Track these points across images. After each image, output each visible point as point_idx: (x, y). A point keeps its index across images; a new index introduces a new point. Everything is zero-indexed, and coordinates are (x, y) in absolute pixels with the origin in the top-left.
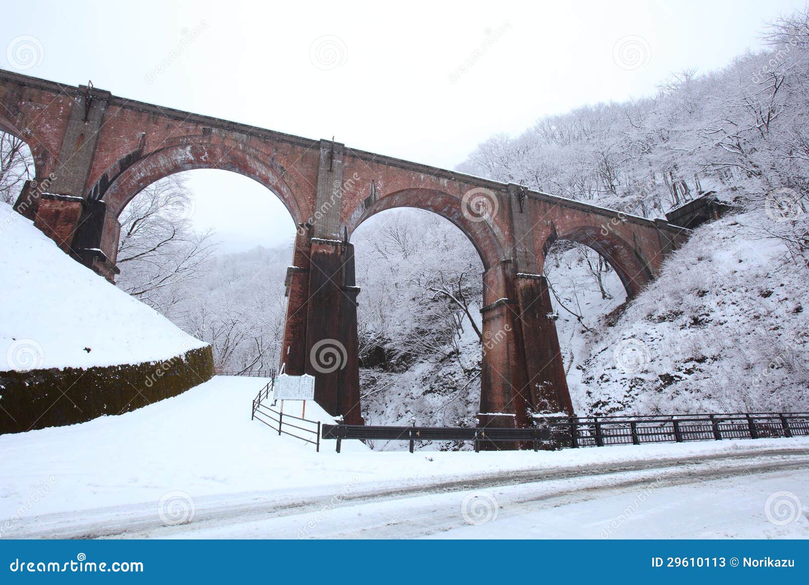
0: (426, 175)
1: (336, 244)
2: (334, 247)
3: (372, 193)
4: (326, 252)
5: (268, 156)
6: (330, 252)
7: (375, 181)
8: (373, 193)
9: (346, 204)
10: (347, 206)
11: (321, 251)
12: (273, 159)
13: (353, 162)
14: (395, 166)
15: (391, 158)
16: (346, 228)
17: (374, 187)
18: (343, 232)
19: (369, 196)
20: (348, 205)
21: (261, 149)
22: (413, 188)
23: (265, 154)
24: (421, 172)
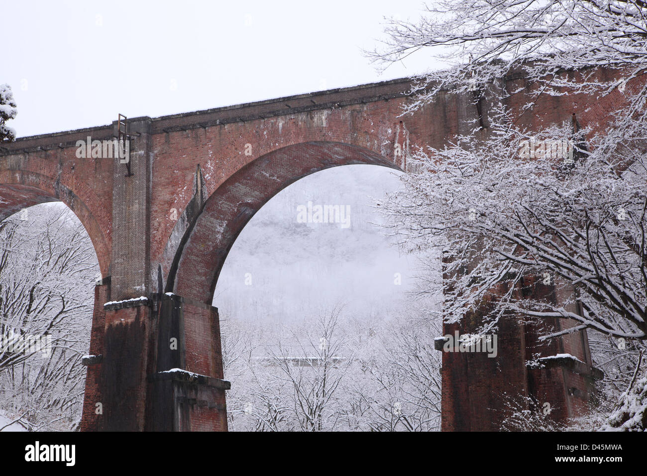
0: (288, 117)
1: (136, 305)
2: (136, 309)
3: (197, 191)
4: (124, 322)
5: (52, 179)
6: (130, 321)
7: (201, 164)
8: (199, 189)
9: (160, 225)
10: (160, 229)
11: (117, 322)
12: (58, 184)
13: (167, 141)
14: (234, 120)
15: (225, 109)
16: (160, 269)
17: (201, 175)
18: (157, 278)
19: (193, 197)
20: (162, 225)
21: (42, 172)
22: (265, 153)
23: (47, 177)
24: (276, 114)
